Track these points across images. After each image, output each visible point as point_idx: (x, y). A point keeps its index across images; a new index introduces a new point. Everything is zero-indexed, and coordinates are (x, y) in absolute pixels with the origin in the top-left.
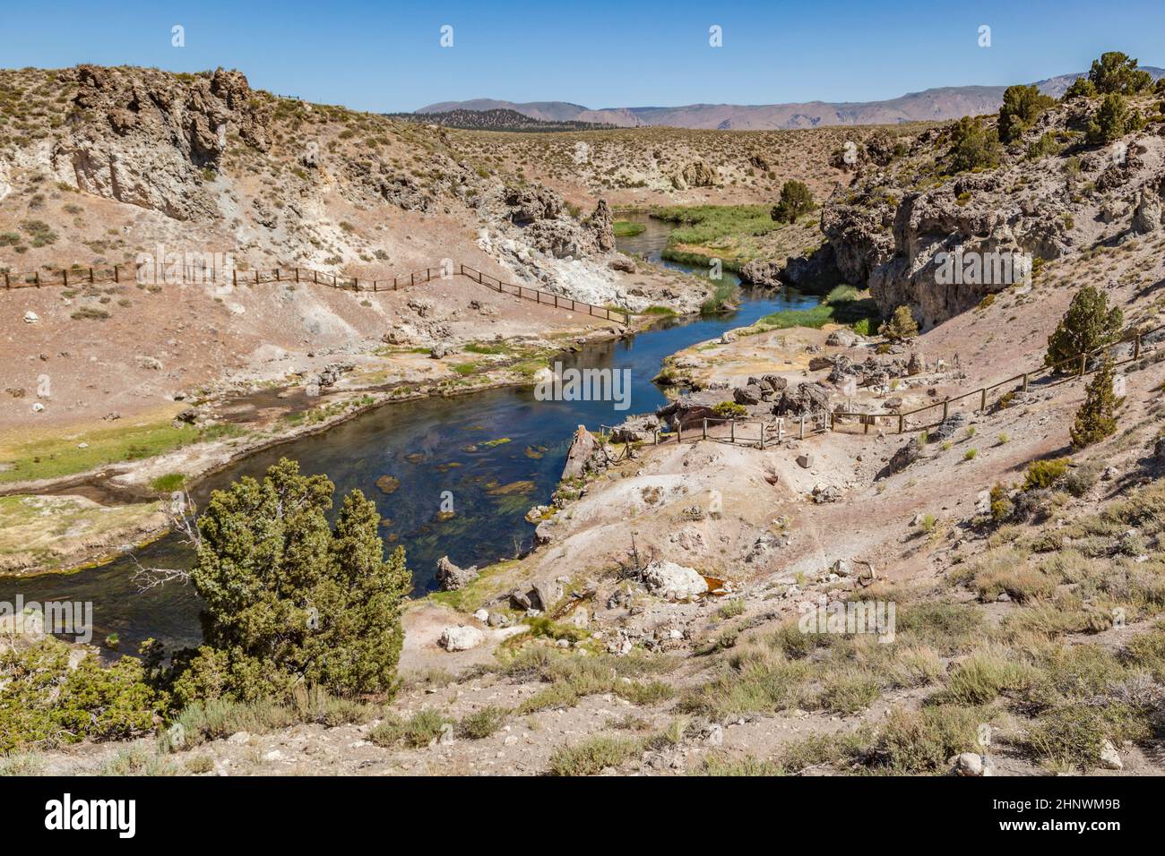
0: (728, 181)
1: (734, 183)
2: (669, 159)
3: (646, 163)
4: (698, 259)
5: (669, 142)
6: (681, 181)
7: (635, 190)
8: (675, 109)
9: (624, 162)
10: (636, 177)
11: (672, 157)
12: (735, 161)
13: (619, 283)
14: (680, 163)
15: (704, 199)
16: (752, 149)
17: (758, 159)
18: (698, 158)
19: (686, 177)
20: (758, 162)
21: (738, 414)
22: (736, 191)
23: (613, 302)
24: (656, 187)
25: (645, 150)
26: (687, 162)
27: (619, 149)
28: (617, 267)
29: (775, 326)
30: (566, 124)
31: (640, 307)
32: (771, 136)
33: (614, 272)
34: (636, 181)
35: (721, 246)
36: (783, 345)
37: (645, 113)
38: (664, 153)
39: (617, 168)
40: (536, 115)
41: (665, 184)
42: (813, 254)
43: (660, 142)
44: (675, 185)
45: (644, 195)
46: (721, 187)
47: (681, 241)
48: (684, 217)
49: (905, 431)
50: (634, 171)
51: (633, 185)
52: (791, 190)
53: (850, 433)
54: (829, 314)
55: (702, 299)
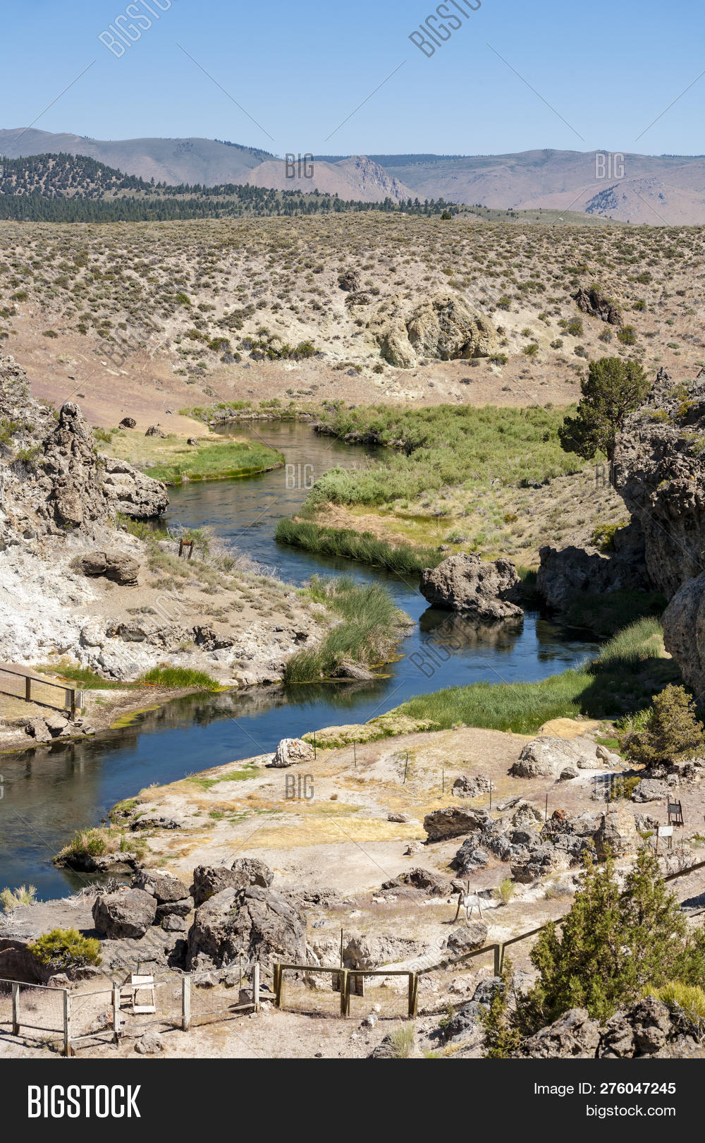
0: (516, 347)
1: (531, 351)
2: (375, 292)
3: (320, 301)
4: (355, 543)
5: (378, 251)
6: (403, 345)
7: (289, 365)
8: (485, 161)
9: (267, 297)
10: (294, 334)
11: (384, 288)
12: (537, 298)
13: (92, 609)
14: (401, 302)
15: (456, 389)
16: (582, 270)
17: (593, 297)
18: (444, 291)
19: (413, 335)
20: (594, 302)
21: (79, 963)
22: (535, 370)
23: (71, 655)
24: (342, 358)
25: (319, 270)
26: (418, 299)
27: (257, 265)
28: (93, 570)
29: (425, 723)
30: (216, 191)
31: (133, 668)
32: (630, 241)
33: (85, 581)
34: (294, 344)
35: (430, 511)
36: (406, 773)
37: (411, 168)
38: (364, 276)
39: (249, 311)
40: (145, 169)
41: (366, 352)
42: (612, 538)
43: (357, 251)
44: (388, 354)
45: (313, 378)
46: (500, 360)
47: (334, 497)
48: (387, 436)
49: (423, 1013)
50: (290, 318)
51: (286, 354)
52: (603, 378)
53: (310, 1015)
54: (577, 691)
55: (293, 650)
